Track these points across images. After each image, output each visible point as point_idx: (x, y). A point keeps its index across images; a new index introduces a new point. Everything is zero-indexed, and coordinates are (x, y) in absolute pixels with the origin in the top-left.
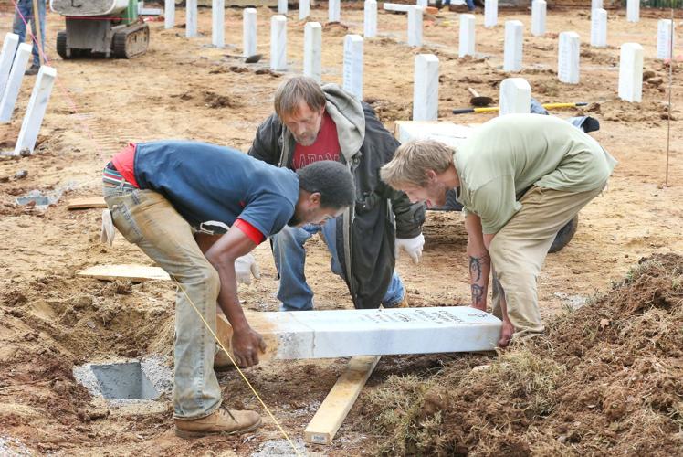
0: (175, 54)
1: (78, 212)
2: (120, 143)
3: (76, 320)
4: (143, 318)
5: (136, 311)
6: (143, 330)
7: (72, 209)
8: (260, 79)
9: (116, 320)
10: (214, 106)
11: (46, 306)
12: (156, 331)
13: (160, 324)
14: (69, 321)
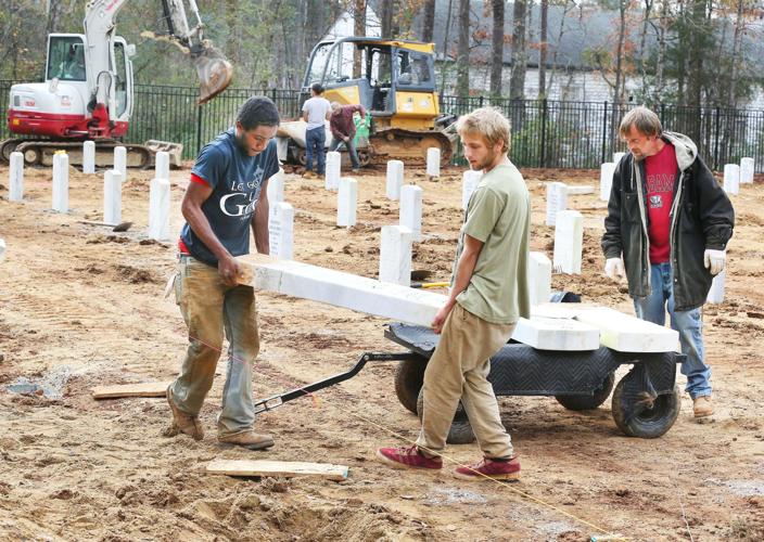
0: (20, 221)
1: (108, 402)
2: (74, 323)
3: (246, 521)
4: (320, 517)
5: (309, 511)
6: (324, 530)
7: (99, 399)
8: (150, 250)
9: (290, 520)
10: (135, 282)
11: (205, 507)
12: (340, 531)
13: (343, 524)
14: (238, 524)
